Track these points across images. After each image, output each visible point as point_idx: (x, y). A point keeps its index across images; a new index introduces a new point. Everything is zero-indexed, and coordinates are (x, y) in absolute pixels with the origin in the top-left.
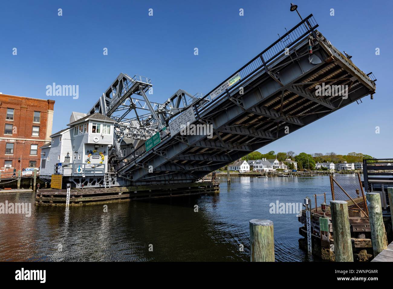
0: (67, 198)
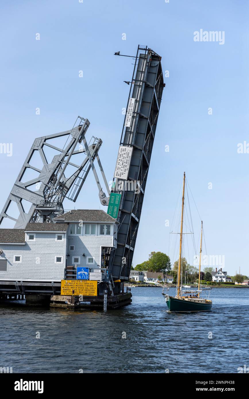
0: (104, 305)
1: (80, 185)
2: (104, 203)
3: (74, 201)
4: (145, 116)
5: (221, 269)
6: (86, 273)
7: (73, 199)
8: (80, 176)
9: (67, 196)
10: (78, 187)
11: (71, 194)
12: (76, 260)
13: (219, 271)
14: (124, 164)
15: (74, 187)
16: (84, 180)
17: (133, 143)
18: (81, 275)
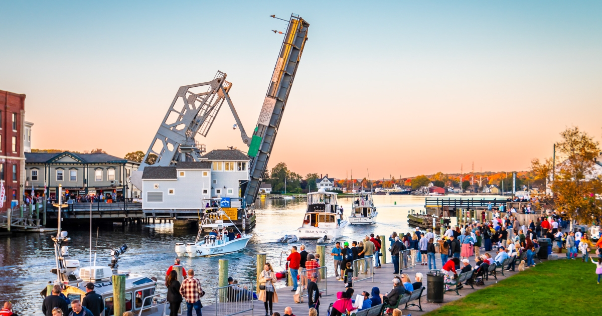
1: (211, 122)
2: (246, 141)
3: (205, 136)
4: (289, 74)
5: (327, 175)
6: (228, 202)
7: (204, 134)
8: (211, 114)
9: (199, 131)
10: (209, 124)
11: (202, 129)
12: (218, 191)
13: (324, 178)
14: (267, 113)
15: (205, 123)
16: (214, 118)
17: (277, 96)
18: (224, 204)
